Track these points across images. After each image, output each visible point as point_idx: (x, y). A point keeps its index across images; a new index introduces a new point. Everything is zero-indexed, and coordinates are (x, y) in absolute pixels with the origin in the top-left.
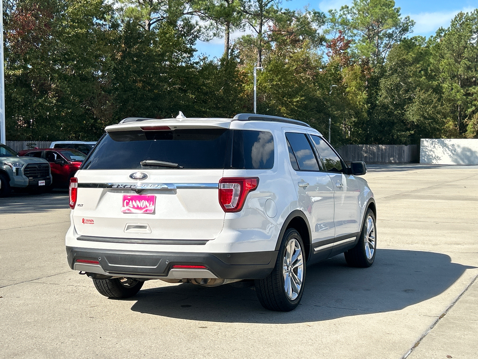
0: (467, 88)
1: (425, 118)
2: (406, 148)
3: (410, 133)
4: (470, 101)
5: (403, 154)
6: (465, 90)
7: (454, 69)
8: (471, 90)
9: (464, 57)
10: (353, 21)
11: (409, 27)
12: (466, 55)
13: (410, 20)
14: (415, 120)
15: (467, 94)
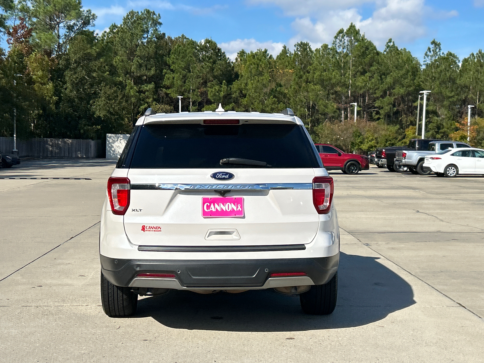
0: (139, 85)
1: (111, 113)
2: (92, 143)
3: (97, 128)
4: (143, 97)
5: (90, 149)
6: (138, 87)
7: (127, 66)
8: (144, 88)
9: (136, 55)
10: (33, 8)
11: (91, 21)
12: (138, 53)
13: (92, 14)
14: (101, 115)
15: (140, 92)
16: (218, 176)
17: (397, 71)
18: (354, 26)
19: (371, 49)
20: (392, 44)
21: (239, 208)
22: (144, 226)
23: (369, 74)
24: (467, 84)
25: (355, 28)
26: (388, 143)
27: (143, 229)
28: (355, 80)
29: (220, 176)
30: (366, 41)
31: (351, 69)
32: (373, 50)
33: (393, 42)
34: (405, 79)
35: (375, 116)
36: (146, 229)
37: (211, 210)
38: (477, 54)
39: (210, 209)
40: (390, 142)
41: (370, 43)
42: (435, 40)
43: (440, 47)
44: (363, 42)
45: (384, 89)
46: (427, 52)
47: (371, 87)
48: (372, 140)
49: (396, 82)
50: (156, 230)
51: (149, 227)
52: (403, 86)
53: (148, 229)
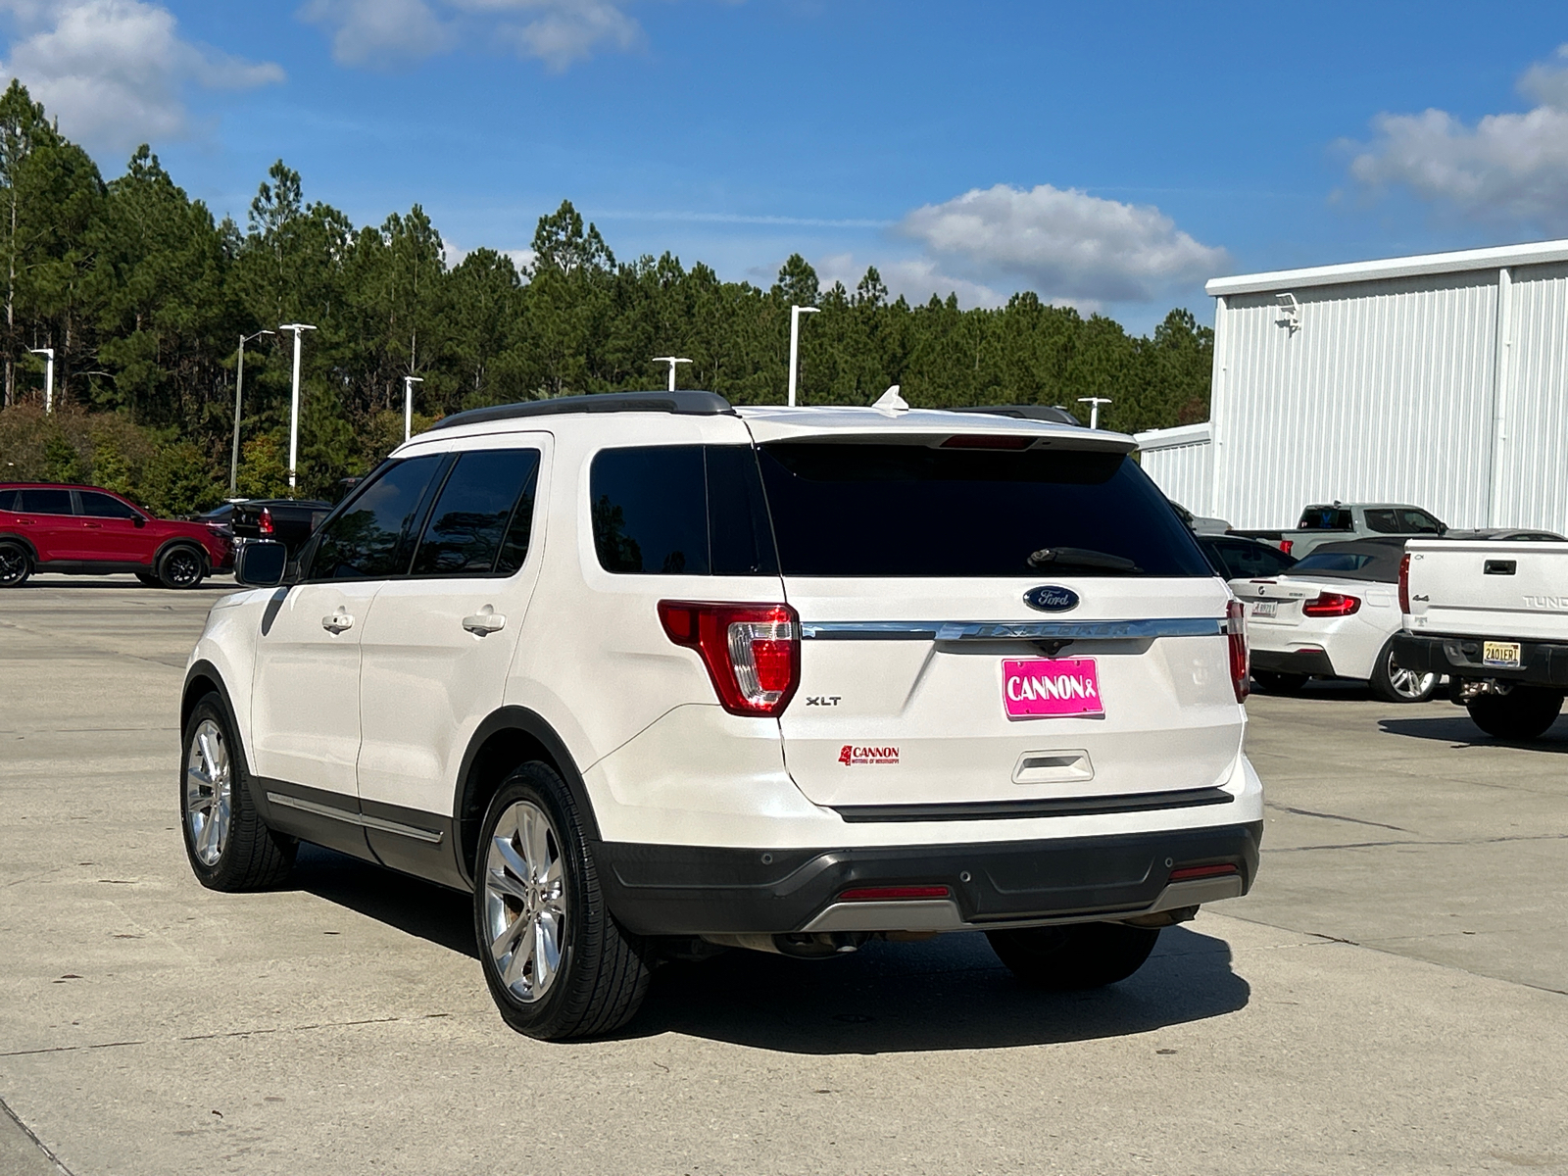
16: (1043, 599)
17: (167, 253)
18: (24, 93)
19: (80, 171)
20: (149, 162)
21: (1090, 690)
22: (850, 748)
23: (77, 257)
24: (382, 308)
25: (27, 99)
26: (179, 484)
27: (846, 756)
28: (29, 270)
29: (1048, 599)
30: (62, 145)
31: (13, 232)
32: (86, 176)
33: (155, 158)
34: (193, 279)
35: (98, 395)
36: (853, 757)
37: (1025, 698)
38: (409, 218)
39: (1023, 695)
40: (185, 483)
41: (78, 152)
42: (284, 165)
43: (298, 187)
44: (54, 147)
45: (125, 305)
46: (258, 200)
47: (85, 298)
48: (118, 473)
49: (164, 285)
50: (883, 757)
51: (865, 749)
52: (188, 302)
53: (861, 755)
